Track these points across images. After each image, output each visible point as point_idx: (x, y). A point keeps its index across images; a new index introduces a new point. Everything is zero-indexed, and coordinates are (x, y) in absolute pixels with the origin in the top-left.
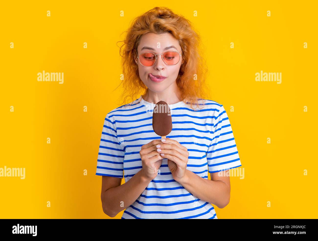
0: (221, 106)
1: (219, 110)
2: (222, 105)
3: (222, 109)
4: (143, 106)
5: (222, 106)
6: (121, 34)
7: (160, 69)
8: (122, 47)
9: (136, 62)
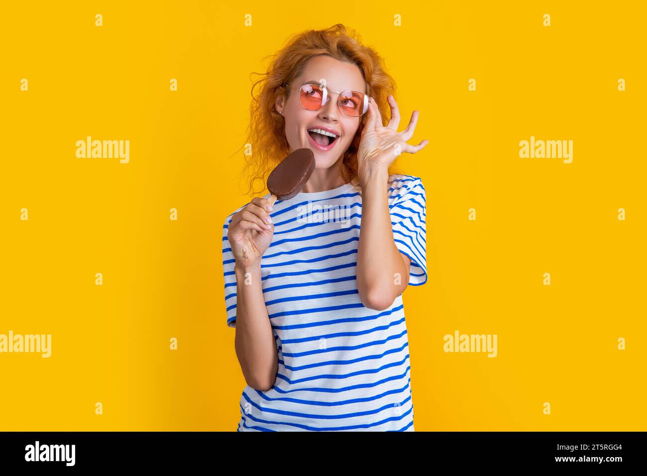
7: (332, 119)
8: (256, 84)
9: (279, 109)
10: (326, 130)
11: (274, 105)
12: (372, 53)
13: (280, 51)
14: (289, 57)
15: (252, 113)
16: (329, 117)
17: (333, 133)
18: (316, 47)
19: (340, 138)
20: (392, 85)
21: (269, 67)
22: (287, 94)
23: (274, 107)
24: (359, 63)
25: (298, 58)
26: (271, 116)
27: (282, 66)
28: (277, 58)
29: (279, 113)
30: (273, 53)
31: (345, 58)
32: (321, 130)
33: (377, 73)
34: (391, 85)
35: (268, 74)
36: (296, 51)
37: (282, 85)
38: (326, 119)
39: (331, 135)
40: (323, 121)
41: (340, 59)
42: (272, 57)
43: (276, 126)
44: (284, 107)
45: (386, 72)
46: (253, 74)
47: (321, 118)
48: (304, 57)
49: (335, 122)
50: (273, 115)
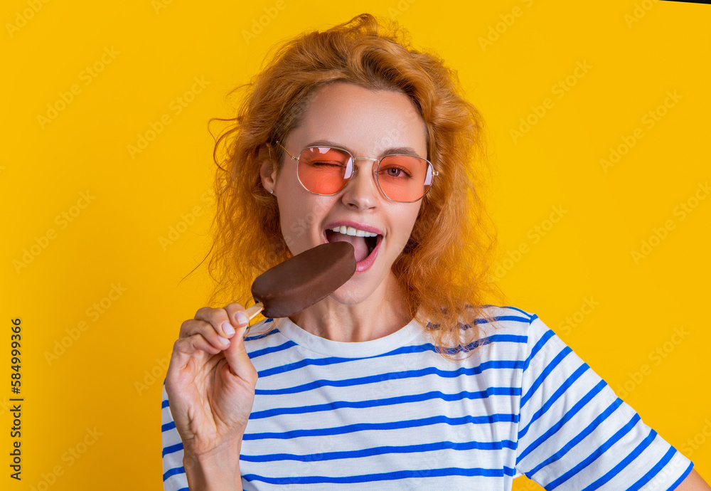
0: (530, 322)
1: (527, 337)
2: (534, 317)
3: (534, 332)
4: (290, 344)
5: (535, 321)
6: (230, 94)
7: (366, 206)
8: (222, 137)
9: (268, 185)
10: (357, 227)
11: (260, 177)
12: (433, 66)
13: (260, 75)
14: (274, 90)
15: (219, 196)
16: (358, 203)
17: (370, 232)
18: (322, 66)
19: (384, 239)
20: (476, 122)
21: (242, 109)
22: (279, 158)
23: (259, 181)
24: (410, 90)
25: (290, 90)
26: (253, 200)
27: (262, 108)
28: (252, 90)
29: (269, 193)
30: (247, 81)
31: (378, 83)
32: (347, 227)
33: (445, 102)
34: (474, 123)
35: (240, 119)
36: (284, 78)
37: (268, 141)
38: (354, 206)
39: (368, 234)
40: (349, 209)
41: (370, 86)
42: (245, 88)
43: (265, 218)
44: (277, 181)
45: (463, 99)
46: (213, 123)
47: (346, 203)
48: (301, 88)
49: (371, 210)
50: (257, 197)
